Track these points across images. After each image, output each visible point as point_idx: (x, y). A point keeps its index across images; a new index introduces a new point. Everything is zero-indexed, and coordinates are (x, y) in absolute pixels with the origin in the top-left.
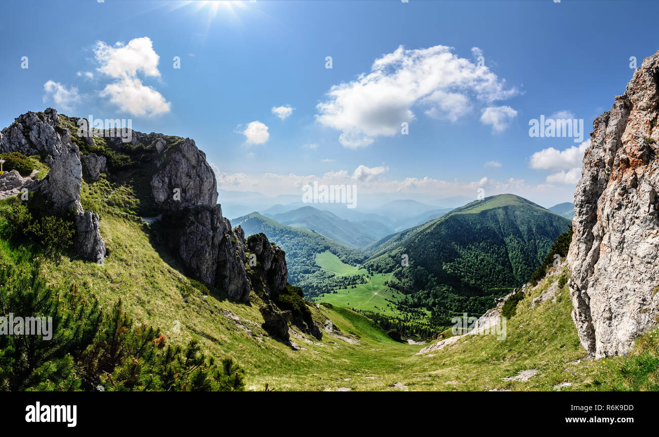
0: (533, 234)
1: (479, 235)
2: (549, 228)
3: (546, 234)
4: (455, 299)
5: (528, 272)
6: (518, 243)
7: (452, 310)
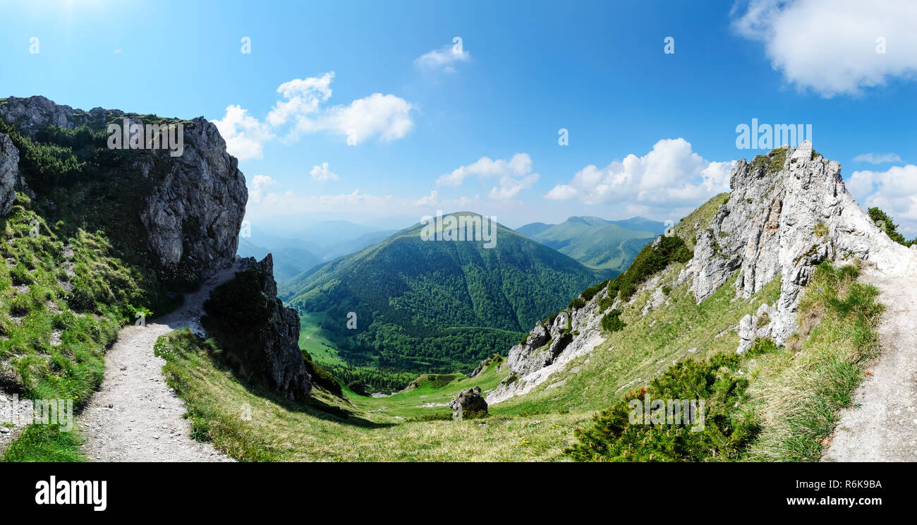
0: (497, 261)
1: (431, 263)
2: (516, 255)
3: (513, 261)
4: (406, 342)
5: (491, 308)
6: (479, 272)
7: (403, 354)
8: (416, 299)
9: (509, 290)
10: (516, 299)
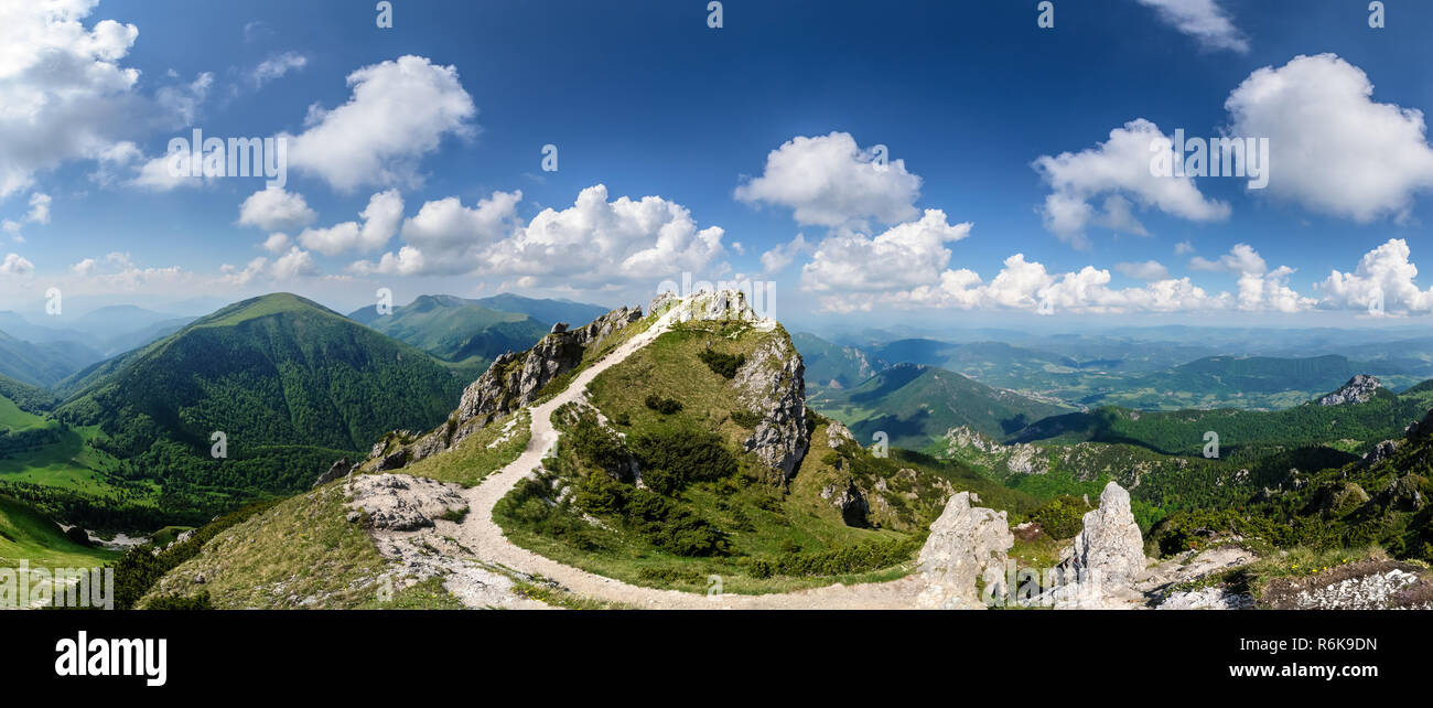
0: (323, 358)
1: (237, 361)
2: (348, 348)
3: (343, 356)
4: (199, 466)
6: (299, 372)
7: (194, 482)
9: (339, 395)
10: (348, 407)
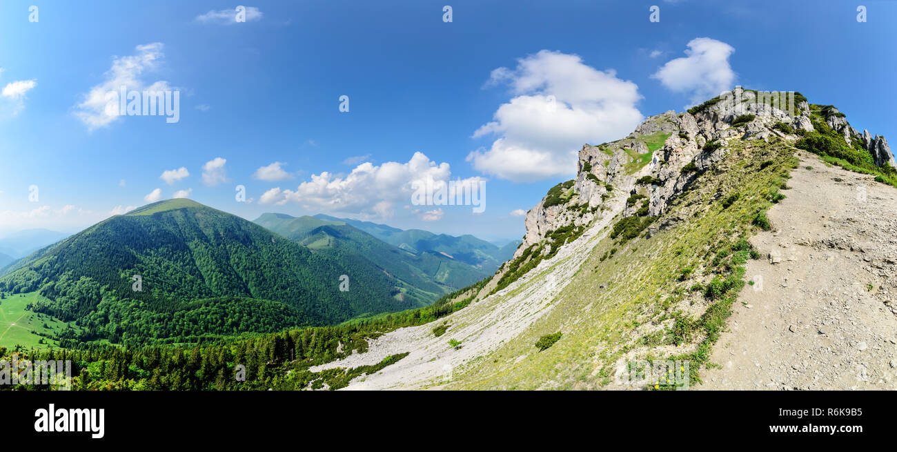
0: (222, 238)
1: (156, 239)
2: (238, 232)
5: (225, 282)
8: (149, 272)
9: (238, 264)
10: (246, 273)
